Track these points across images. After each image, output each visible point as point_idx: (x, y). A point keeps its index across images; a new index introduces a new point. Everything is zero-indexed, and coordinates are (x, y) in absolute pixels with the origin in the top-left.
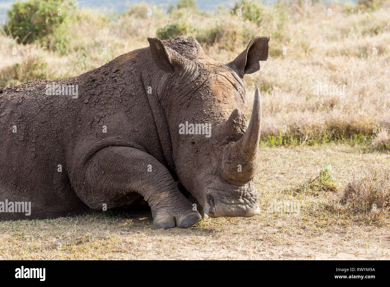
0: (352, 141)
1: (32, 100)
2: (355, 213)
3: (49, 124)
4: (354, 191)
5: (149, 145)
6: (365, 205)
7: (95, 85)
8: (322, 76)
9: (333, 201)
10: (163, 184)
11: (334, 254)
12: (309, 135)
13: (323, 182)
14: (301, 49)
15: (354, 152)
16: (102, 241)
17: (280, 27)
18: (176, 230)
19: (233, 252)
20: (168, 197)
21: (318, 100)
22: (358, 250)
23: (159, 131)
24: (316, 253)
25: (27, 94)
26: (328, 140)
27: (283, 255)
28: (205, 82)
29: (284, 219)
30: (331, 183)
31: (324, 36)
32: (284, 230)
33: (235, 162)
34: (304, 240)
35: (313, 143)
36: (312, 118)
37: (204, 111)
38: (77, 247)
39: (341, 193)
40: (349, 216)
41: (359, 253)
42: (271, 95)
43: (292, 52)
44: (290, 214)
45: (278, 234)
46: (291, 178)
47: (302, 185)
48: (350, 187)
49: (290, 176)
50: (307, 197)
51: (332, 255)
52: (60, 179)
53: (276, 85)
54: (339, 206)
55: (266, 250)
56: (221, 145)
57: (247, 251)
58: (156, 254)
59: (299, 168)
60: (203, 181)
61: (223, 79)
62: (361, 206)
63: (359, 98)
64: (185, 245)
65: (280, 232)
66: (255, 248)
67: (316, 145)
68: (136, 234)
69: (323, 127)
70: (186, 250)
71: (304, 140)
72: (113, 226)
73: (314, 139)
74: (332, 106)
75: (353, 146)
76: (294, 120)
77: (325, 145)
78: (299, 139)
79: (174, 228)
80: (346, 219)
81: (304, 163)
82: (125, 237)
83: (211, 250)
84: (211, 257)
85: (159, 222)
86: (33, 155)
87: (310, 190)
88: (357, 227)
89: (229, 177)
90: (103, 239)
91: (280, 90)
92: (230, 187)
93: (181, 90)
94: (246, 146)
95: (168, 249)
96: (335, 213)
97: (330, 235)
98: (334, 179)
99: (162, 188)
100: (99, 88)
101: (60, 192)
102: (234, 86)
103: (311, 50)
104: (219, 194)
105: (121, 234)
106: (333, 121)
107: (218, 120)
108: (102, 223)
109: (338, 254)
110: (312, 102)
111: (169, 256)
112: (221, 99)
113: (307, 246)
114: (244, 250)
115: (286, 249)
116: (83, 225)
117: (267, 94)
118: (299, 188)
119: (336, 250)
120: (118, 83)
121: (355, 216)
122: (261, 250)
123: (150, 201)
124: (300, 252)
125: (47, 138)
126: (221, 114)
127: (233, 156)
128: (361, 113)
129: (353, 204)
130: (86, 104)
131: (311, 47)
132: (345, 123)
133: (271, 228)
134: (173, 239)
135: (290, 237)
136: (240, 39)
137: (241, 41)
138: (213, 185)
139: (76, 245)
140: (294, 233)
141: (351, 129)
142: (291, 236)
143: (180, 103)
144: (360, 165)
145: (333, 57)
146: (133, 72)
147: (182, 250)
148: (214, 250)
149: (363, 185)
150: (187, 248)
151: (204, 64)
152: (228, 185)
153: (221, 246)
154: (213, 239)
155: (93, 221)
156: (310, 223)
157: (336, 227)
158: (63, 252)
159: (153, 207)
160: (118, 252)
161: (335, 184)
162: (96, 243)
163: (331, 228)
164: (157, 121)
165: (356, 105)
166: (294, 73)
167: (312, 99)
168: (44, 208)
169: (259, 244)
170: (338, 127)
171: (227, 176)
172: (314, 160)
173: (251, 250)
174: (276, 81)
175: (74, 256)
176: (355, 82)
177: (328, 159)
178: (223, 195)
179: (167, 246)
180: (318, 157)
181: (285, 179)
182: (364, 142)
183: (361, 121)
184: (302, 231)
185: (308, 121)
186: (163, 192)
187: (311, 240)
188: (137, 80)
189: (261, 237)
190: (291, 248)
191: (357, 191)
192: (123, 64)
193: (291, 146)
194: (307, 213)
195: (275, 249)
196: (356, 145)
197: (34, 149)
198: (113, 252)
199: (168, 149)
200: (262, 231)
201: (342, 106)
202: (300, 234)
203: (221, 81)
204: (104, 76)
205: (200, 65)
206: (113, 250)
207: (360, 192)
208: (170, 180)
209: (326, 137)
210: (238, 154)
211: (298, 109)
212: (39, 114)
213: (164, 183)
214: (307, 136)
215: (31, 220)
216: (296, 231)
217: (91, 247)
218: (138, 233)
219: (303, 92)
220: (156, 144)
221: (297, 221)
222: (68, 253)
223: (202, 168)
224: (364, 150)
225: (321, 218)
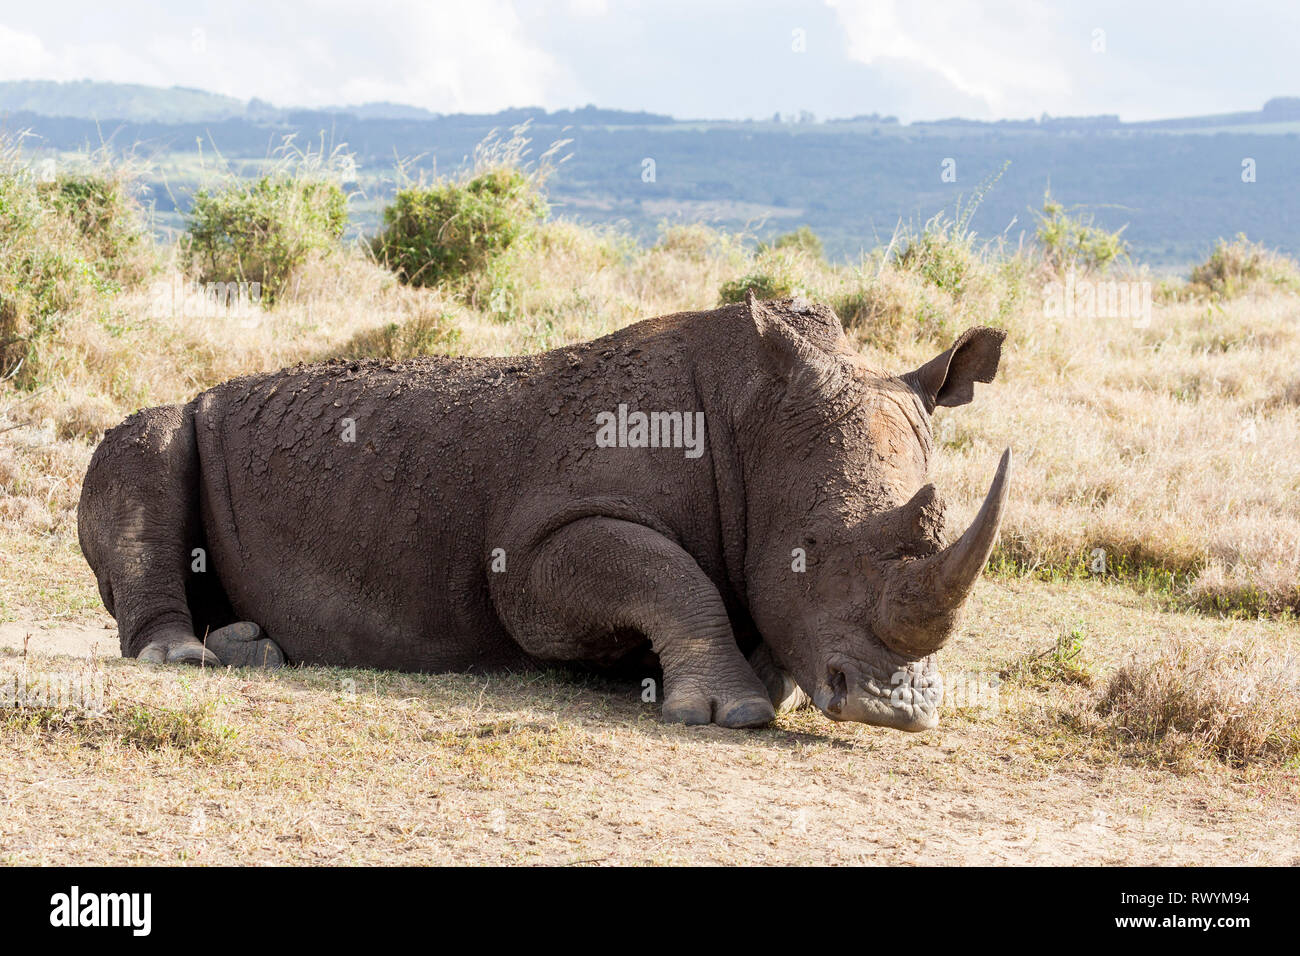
0: (1140, 580)
1: (426, 393)
2: (1128, 739)
3: (460, 451)
4: (1131, 688)
5: (690, 531)
6: (1153, 722)
7: (577, 378)
8: (1088, 429)
9: (1081, 705)
10: (701, 619)
11: (1069, 823)
12: (1043, 557)
13: (1062, 660)
14: (1048, 364)
15: (1142, 607)
16: (540, 735)
17: (1005, 308)
18: (711, 729)
19: (837, 793)
20: (709, 651)
21: (1074, 481)
22: (1124, 822)
23: (722, 501)
24: (1028, 816)
25: (414, 379)
26: (1086, 574)
27: (950, 813)
28: (855, 408)
29: (963, 734)
30: (1080, 667)
31: (1106, 342)
32: (961, 758)
33: (918, 605)
34: (1004, 784)
35: (1051, 576)
36: (1054, 518)
37: (846, 473)
38: (480, 741)
39: (1102, 691)
40: (1113, 744)
41: (1127, 828)
42: (967, 457)
43: (1027, 368)
44: (979, 723)
45: (946, 765)
46: (991, 646)
47: (1014, 664)
48: (1123, 676)
49: (988, 643)
50: (1022, 691)
51: (1064, 826)
52: (466, 580)
53: (982, 437)
54: (1094, 718)
55: (914, 798)
56: (881, 560)
57: (870, 795)
58: (661, 778)
59: (1011, 627)
60: (822, 632)
61: (894, 410)
62: (1145, 723)
63: (1168, 486)
64: (728, 766)
65: (951, 761)
66: (888, 789)
67: (1058, 582)
68: (620, 729)
69: (1077, 542)
70: (730, 777)
71: (1031, 567)
72: (567, 706)
73: (1055, 567)
74: (1104, 496)
75: (1141, 592)
76: (1012, 519)
77: (1077, 583)
78: (1019, 565)
79: (707, 725)
80: (1106, 748)
81: (1025, 617)
82: (592, 731)
83: (788, 783)
84: (784, 798)
85: (676, 706)
86: (413, 516)
87: (1031, 677)
88: (1129, 770)
89: (892, 634)
90: (542, 731)
91: (989, 450)
92: (889, 657)
93: (795, 414)
94: (953, 572)
95: (689, 769)
96: (1083, 733)
97: (1065, 780)
98: (1088, 657)
99: (699, 629)
100: (587, 384)
101: (460, 610)
102: (915, 429)
103: (1070, 369)
104: (860, 668)
105: (585, 725)
106: (1102, 532)
107: (875, 500)
108: (544, 696)
109: (1077, 825)
110: (1059, 484)
111: (688, 785)
112: (885, 454)
113: (1009, 799)
114: (863, 792)
115: (959, 801)
116: (499, 694)
117: (961, 455)
118: (1005, 669)
119: (1073, 815)
120: (634, 381)
121: (1128, 744)
122: (902, 796)
123: (666, 654)
124: (991, 811)
125: (450, 481)
126: (882, 488)
127: (913, 589)
128: (1169, 519)
129: (1127, 717)
130: (553, 416)
131: (1072, 362)
132: (1129, 540)
133: (932, 749)
134: (703, 750)
135: (973, 776)
136: (910, 326)
137: (913, 331)
138: (849, 645)
139: (479, 737)
140: (982, 768)
141: (1142, 553)
142: (974, 772)
143: (788, 444)
144: (1153, 636)
145: (1120, 389)
146: (676, 360)
147: (721, 776)
148: (793, 784)
149: (1153, 676)
150: (733, 772)
151: (856, 366)
152: (885, 653)
153: (812, 777)
154: (794, 760)
155: (523, 689)
156: (1022, 748)
157: (1081, 765)
158: (448, 749)
159: (670, 668)
160: (573, 763)
161: (1090, 670)
162: (525, 737)
163: (1068, 766)
164: (720, 478)
165: (1159, 501)
166: (1027, 414)
167: (1060, 477)
168: (418, 642)
169: (898, 783)
170: (1112, 547)
171: (889, 632)
172: (1048, 613)
173: (879, 794)
174: (982, 429)
175: (472, 761)
176: (1163, 450)
177: (1082, 616)
178: (869, 673)
179: (685, 764)
180: (1058, 609)
181: (977, 648)
182: (1168, 587)
183: (1167, 539)
184: (1001, 765)
185: (1045, 525)
186: (699, 638)
187: (1019, 787)
188: (684, 381)
189: (904, 767)
190: (970, 799)
191: (1137, 687)
192: (650, 340)
193: (999, 576)
194: (1017, 726)
195: (934, 797)
196: (1149, 593)
197: (417, 504)
198: (561, 762)
199: (736, 544)
200: (909, 754)
201: (1128, 503)
202: (994, 771)
203: (889, 413)
204: (601, 361)
205: (847, 367)
206: (563, 757)
207: (1146, 691)
208: (719, 616)
209: (1083, 565)
210: (927, 588)
211: (1025, 494)
212: (437, 425)
213: (706, 618)
214: (1039, 559)
215: (382, 671)
216: (988, 764)
217: (512, 745)
218: (625, 726)
219: (1042, 459)
220: (707, 529)
221: (992, 742)
222: (457, 754)
223: (823, 602)
224: (1167, 604)
225: (1049, 740)
